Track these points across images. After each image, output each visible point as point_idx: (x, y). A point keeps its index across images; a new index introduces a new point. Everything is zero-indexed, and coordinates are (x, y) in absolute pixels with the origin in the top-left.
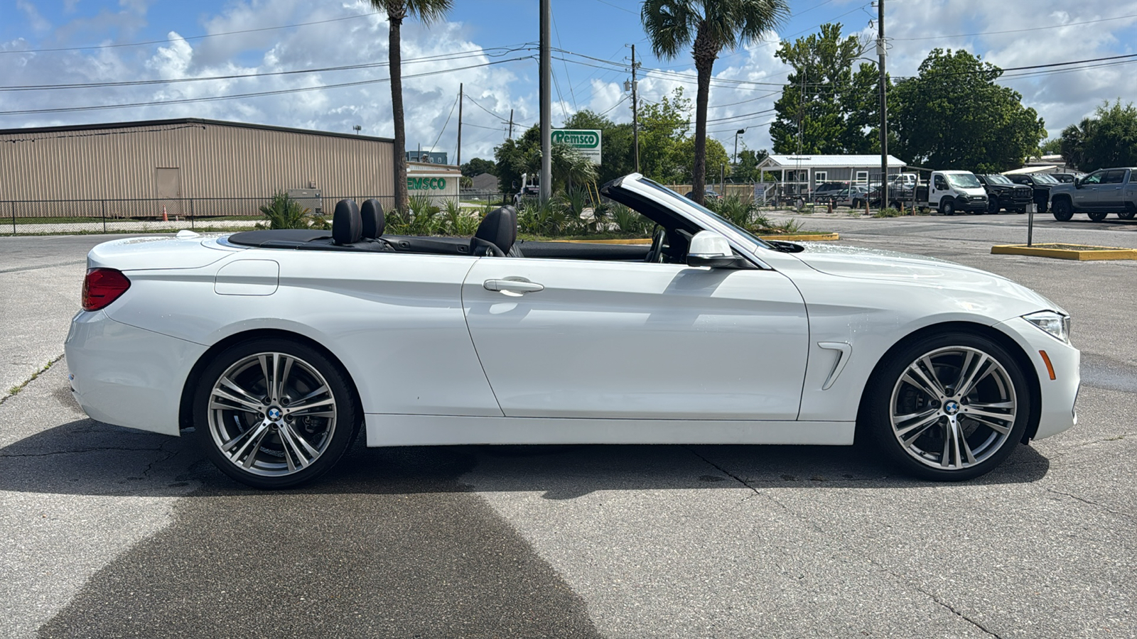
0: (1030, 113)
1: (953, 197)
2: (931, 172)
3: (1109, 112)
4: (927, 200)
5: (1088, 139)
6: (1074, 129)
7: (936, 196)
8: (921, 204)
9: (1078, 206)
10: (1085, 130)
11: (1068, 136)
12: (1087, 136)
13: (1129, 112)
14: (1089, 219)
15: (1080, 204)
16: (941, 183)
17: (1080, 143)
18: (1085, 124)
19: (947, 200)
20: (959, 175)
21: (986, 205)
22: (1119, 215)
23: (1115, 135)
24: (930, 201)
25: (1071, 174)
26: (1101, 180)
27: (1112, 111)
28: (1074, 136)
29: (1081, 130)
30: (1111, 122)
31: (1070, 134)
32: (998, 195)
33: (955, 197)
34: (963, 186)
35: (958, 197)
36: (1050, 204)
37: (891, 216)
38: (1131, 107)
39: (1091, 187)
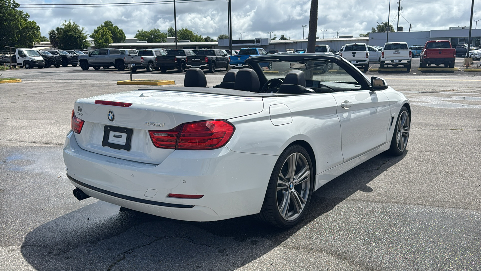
0: (33, 23)
1: (29, 61)
2: (16, 49)
3: (67, 24)
4: (16, 62)
5: (61, 36)
6: (54, 31)
7: (20, 60)
8: (13, 64)
9: (91, 64)
10: (58, 31)
11: (51, 34)
12: (60, 35)
13: (74, 25)
14: (94, 69)
15: (92, 63)
16: (22, 54)
17: (57, 38)
18: (58, 29)
19: (26, 62)
20: (30, 51)
21: (44, 64)
22: (103, 67)
23: (71, 34)
24: (17, 62)
25: (56, 51)
26: (99, 54)
27: (68, 24)
28: (54, 34)
29: (56, 32)
30: (69, 29)
31: (52, 34)
32: (48, 60)
33: (30, 61)
34: (33, 55)
35: (31, 61)
36: (79, 63)
37: (3, 70)
38: (75, 23)
39: (96, 56)
